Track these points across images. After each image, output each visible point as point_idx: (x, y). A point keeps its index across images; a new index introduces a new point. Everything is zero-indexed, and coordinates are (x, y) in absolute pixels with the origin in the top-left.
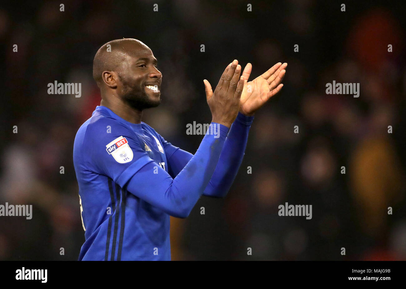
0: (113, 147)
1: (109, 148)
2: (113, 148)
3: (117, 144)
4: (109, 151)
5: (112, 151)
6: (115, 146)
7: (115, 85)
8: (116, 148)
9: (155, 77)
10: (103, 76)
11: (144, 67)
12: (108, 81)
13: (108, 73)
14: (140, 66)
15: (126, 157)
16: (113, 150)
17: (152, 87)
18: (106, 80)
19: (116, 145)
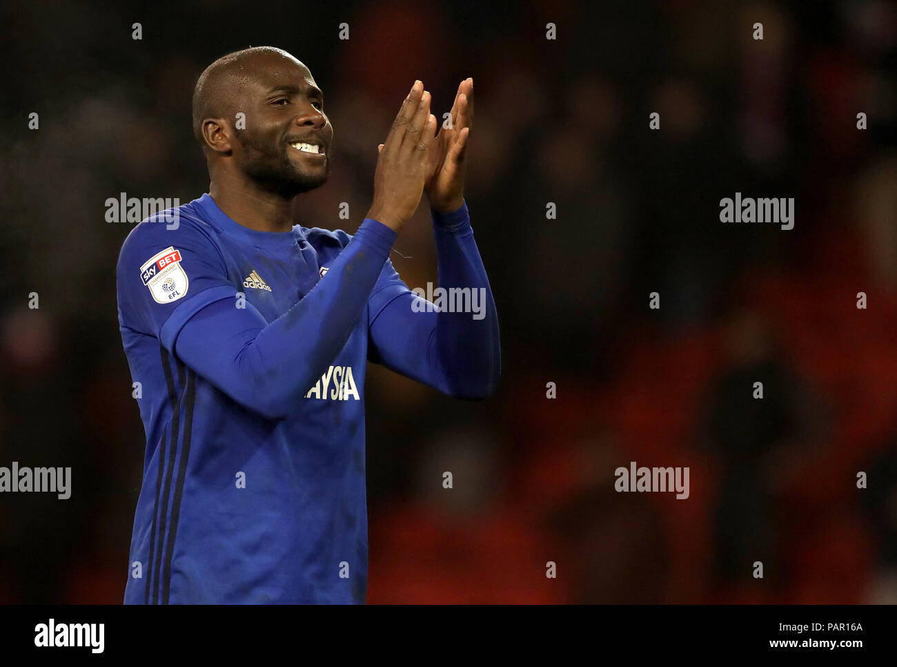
0: (151, 270)
1: (145, 272)
2: (152, 272)
3: (160, 262)
4: (144, 279)
5: (149, 279)
6: (154, 267)
7: (228, 146)
8: (157, 272)
9: (308, 123)
10: (203, 130)
11: (285, 103)
12: (213, 140)
13: (214, 124)
14: (275, 103)
15: (174, 291)
16: (152, 276)
17: (304, 145)
18: (210, 138)
19: (156, 264)
